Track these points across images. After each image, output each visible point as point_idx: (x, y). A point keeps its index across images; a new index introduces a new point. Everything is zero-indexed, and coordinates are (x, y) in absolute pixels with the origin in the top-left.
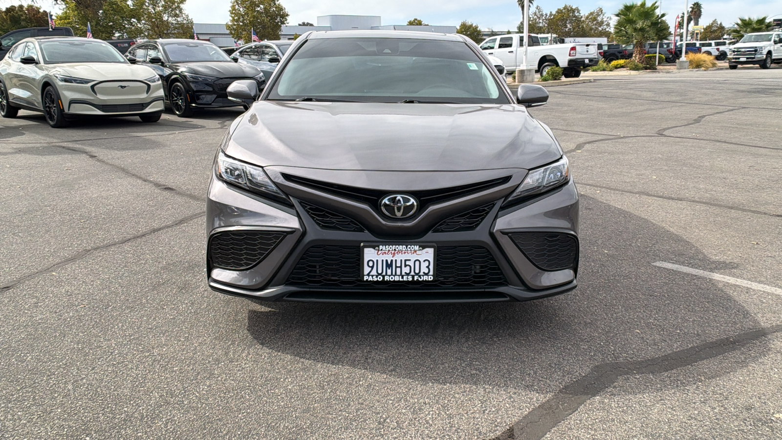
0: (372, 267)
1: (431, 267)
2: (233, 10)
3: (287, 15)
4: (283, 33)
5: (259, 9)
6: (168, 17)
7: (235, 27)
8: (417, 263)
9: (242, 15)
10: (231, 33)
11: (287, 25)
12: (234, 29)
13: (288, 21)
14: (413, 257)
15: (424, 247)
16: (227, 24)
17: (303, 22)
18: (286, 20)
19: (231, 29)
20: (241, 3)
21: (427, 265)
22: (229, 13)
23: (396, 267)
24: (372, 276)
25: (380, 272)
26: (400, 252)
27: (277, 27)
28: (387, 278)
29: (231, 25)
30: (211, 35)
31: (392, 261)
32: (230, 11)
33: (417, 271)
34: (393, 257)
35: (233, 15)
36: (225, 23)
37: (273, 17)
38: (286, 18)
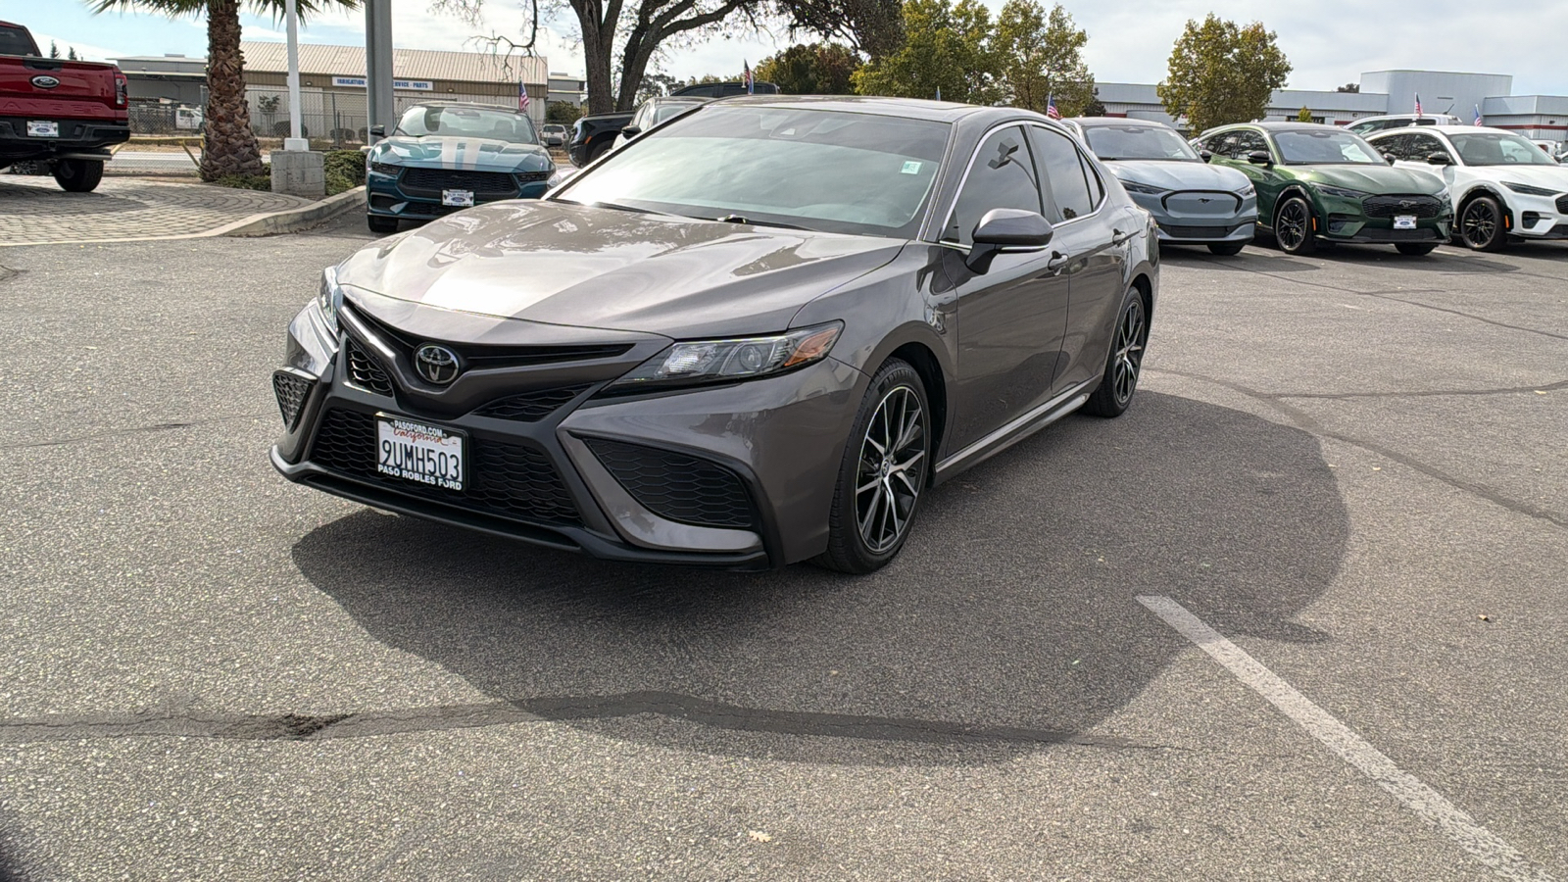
0: (389, 452)
1: (460, 468)
2: (1176, 58)
3: (1288, 69)
4: (1271, 105)
5: (1230, 56)
6: (1049, 70)
7: (1175, 91)
8: (443, 457)
9: (1193, 68)
10: (1166, 104)
11: (1283, 88)
12: (1172, 95)
13: (1286, 82)
14: (438, 448)
15: (449, 434)
16: (1160, 85)
17: (1350, 83)
18: (1283, 80)
19: (1167, 95)
20: (1195, 46)
21: (455, 464)
22: (1168, 64)
23: (418, 459)
24: (388, 466)
25: (398, 462)
26: (420, 435)
27: (1262, 93)
28: (405, 474)
29: (1168, 87)
30: (1131, 103)
31: (412, 447)
32: (1170, 59)
33: (443, 472)
34: (413, 441)
35: (1175, 68)
36: (1157, 84)
37: (1257, 72)
38: (1284, 76)
